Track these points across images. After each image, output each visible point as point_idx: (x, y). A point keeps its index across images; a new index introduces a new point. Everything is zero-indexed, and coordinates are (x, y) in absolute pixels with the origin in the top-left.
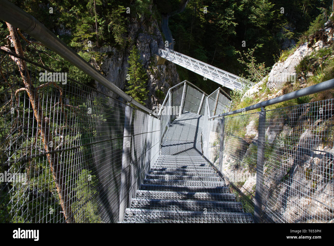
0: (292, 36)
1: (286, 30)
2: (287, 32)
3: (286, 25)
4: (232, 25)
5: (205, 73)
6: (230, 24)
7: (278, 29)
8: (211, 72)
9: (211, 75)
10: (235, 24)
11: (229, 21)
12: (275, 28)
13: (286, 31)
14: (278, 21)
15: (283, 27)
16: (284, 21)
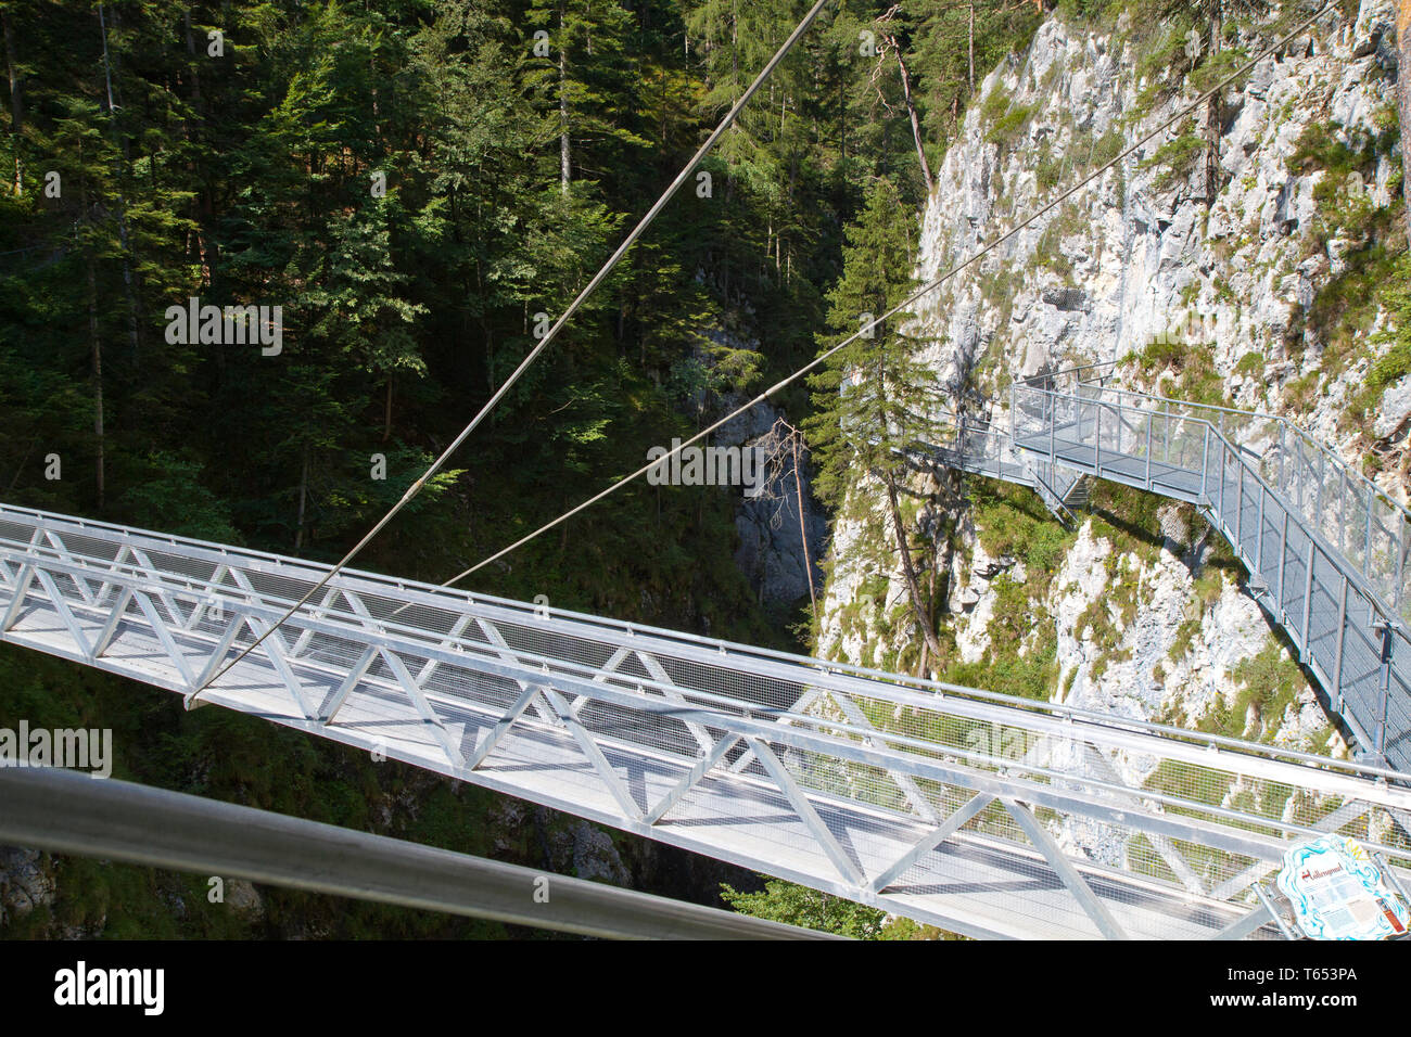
0: (754, 366)
1: (716, 348)
2: (721, 356)
3: (707, 320)
4: (389, 317)
5: (334, 683)
6: (376, 308)
7: (670, 344)
8: (415, 662)
9: (425, 700)
10: (407, 311)
11: (368, 291)
12: (656, 340)
13: (715, 351)
14: (661, 302)
15: (695, 330)
16: (696, 300)
